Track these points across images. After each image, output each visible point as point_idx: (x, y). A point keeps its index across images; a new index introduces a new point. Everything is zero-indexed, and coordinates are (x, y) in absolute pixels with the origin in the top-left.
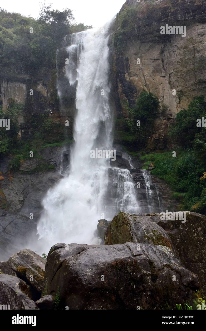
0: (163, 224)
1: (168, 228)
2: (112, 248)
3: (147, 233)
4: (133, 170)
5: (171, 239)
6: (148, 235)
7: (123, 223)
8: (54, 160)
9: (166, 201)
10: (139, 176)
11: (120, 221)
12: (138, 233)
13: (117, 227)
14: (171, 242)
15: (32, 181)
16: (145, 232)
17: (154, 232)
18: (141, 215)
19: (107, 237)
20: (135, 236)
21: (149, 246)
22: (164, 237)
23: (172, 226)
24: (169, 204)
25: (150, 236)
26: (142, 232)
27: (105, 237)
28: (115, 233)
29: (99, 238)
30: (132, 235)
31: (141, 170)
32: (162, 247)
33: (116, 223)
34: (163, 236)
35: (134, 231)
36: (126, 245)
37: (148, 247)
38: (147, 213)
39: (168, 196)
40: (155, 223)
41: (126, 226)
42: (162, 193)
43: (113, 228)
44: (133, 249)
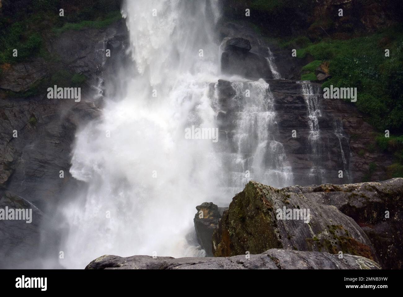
0: (354, 210)
1: (366, 220)
2: (235, 263)
3: (315, 233)
4: (278, 81)
5: (375, 247)
6: (317, 236)
7: (258, 209)
8: (85, 62)
9: (362, 156)
10: (292, 97)
11: (251, 205)
12: (293, 232)
13: (243, 220)
14: (374, 253)
15: (33, 116)
16: (311, 229)
17: (332, 229)
18: (301, 189)
19: (219, 245)
20: (286, 239)
21: (325, 257)
22: (356, 240)
23: (375, 215)
24: (367, 164)
25: (323, 240)
26: (304, 230)
27: (213, 244)
28: (237, 235)
29: (199, 249)
30: (280, 237)
31: (298, 82)
32: (356, 259)
33: (241, 209)
34: (353, 238)
35: (284, 228)
36: (268, 256)
37: (322, 258)
38: (315, 186)
39: (364, 144)
40: (335, 207)
41: (265, 216)
42: (350, 136)
43: (234, 222)
44: (285, 265)
